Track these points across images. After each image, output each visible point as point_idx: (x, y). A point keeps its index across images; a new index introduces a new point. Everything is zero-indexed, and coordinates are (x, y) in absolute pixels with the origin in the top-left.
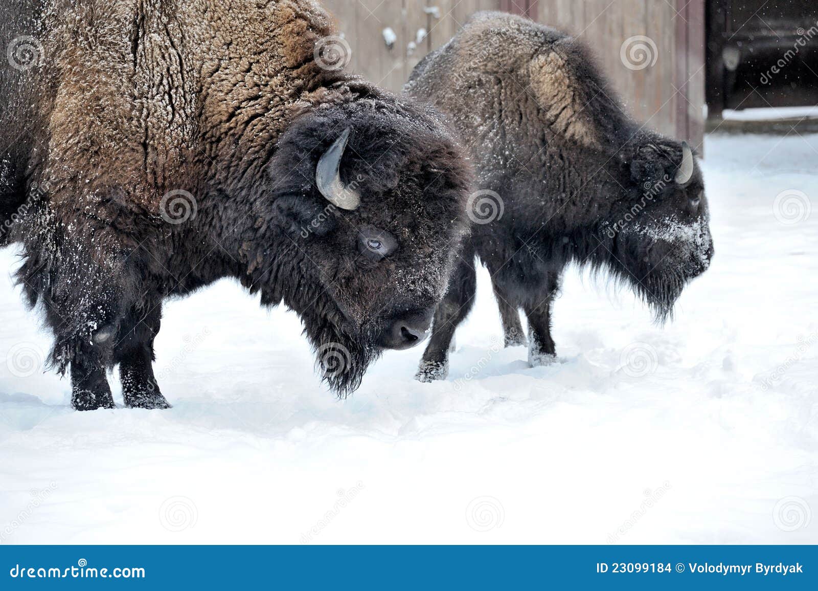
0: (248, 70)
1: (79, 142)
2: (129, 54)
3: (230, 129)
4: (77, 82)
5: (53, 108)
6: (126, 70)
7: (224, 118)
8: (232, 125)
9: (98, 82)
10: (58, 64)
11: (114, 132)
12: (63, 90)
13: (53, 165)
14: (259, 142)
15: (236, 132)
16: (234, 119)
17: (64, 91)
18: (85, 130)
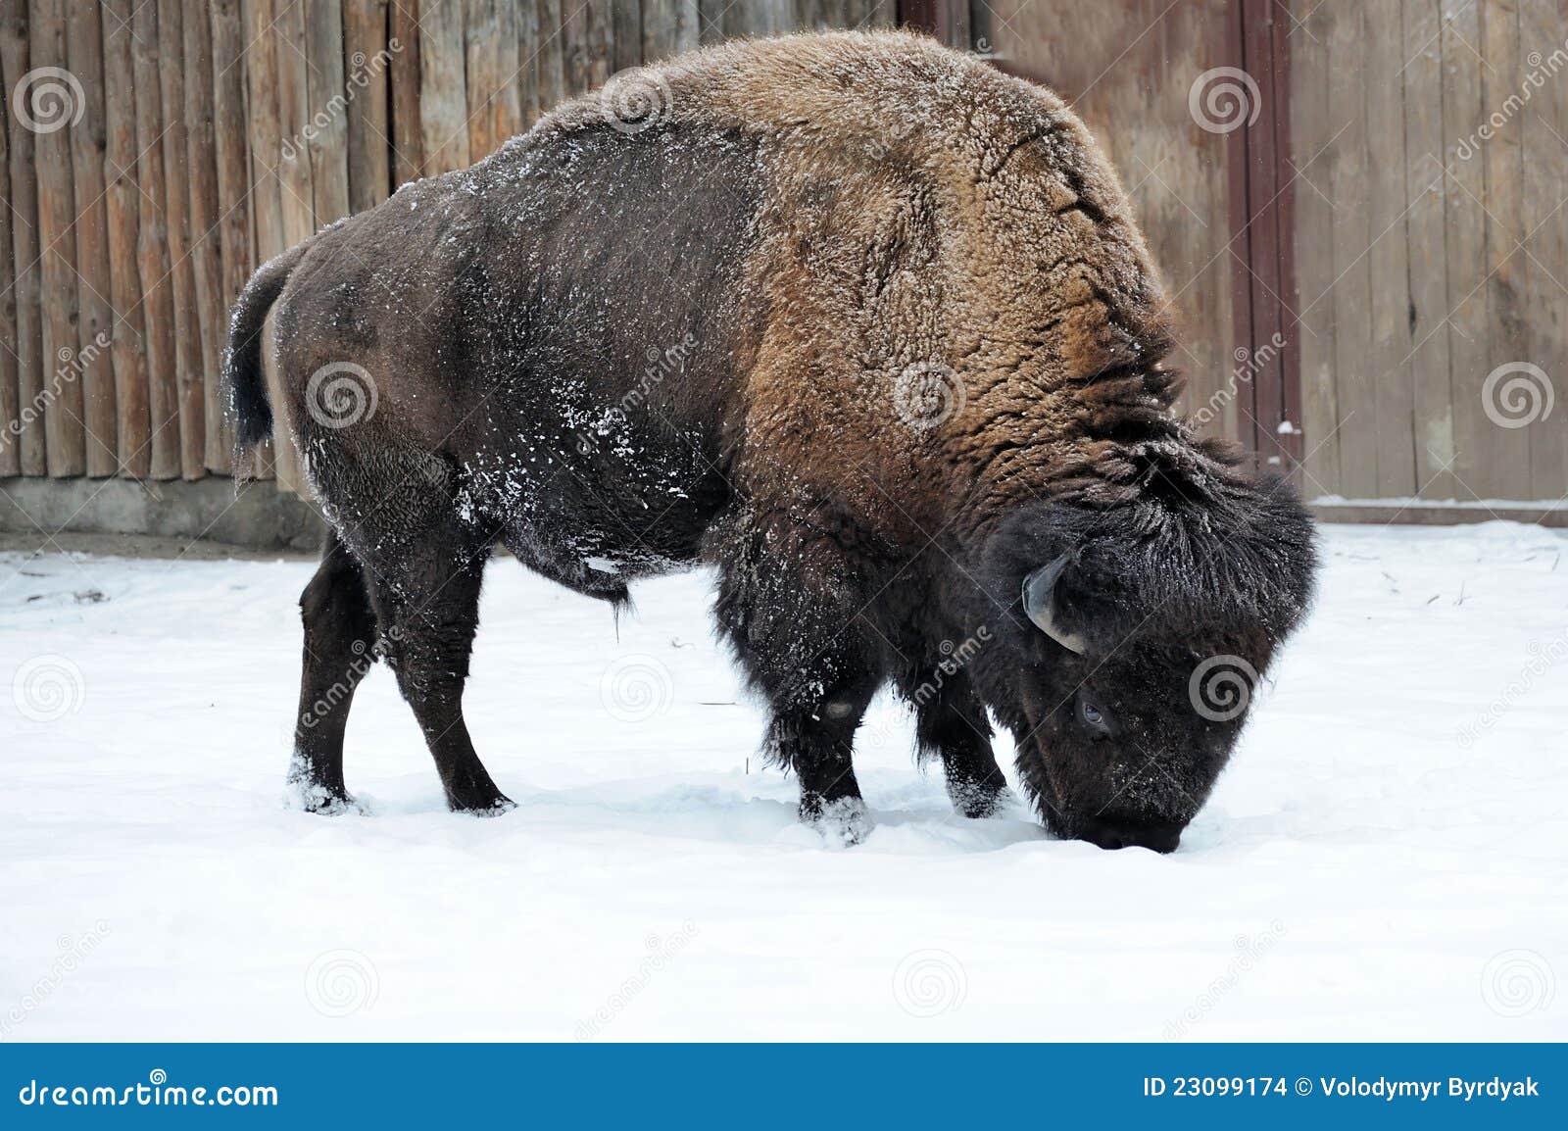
0: (1015, 367)
1: (787, 420)
2: (871, 297)
3: (973, 448)
4: (792, 324)
5: (755, 362)
6: (859, 320)
7: (970, 429)
8: (976, 443)
9: (820, 329)
10: (768, 293)
11: (836, 410)
12: (770, 337)
13: (752, 454)
14: (1001, 492)
15: (979, 456)
16: (981, 434)
17: (773, 339)
18: (796, 401)
